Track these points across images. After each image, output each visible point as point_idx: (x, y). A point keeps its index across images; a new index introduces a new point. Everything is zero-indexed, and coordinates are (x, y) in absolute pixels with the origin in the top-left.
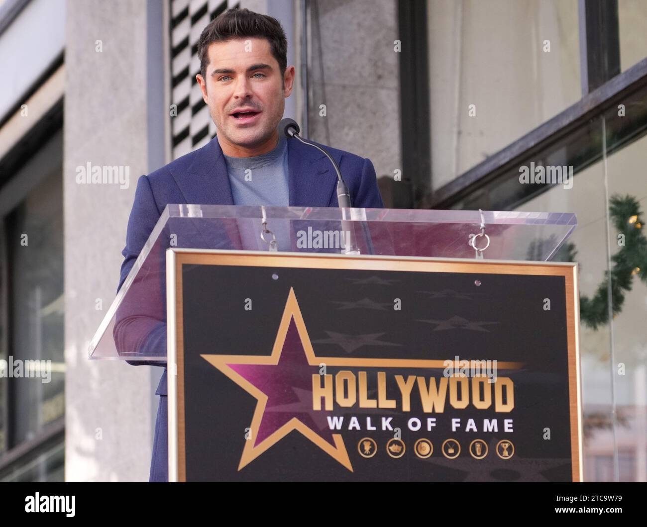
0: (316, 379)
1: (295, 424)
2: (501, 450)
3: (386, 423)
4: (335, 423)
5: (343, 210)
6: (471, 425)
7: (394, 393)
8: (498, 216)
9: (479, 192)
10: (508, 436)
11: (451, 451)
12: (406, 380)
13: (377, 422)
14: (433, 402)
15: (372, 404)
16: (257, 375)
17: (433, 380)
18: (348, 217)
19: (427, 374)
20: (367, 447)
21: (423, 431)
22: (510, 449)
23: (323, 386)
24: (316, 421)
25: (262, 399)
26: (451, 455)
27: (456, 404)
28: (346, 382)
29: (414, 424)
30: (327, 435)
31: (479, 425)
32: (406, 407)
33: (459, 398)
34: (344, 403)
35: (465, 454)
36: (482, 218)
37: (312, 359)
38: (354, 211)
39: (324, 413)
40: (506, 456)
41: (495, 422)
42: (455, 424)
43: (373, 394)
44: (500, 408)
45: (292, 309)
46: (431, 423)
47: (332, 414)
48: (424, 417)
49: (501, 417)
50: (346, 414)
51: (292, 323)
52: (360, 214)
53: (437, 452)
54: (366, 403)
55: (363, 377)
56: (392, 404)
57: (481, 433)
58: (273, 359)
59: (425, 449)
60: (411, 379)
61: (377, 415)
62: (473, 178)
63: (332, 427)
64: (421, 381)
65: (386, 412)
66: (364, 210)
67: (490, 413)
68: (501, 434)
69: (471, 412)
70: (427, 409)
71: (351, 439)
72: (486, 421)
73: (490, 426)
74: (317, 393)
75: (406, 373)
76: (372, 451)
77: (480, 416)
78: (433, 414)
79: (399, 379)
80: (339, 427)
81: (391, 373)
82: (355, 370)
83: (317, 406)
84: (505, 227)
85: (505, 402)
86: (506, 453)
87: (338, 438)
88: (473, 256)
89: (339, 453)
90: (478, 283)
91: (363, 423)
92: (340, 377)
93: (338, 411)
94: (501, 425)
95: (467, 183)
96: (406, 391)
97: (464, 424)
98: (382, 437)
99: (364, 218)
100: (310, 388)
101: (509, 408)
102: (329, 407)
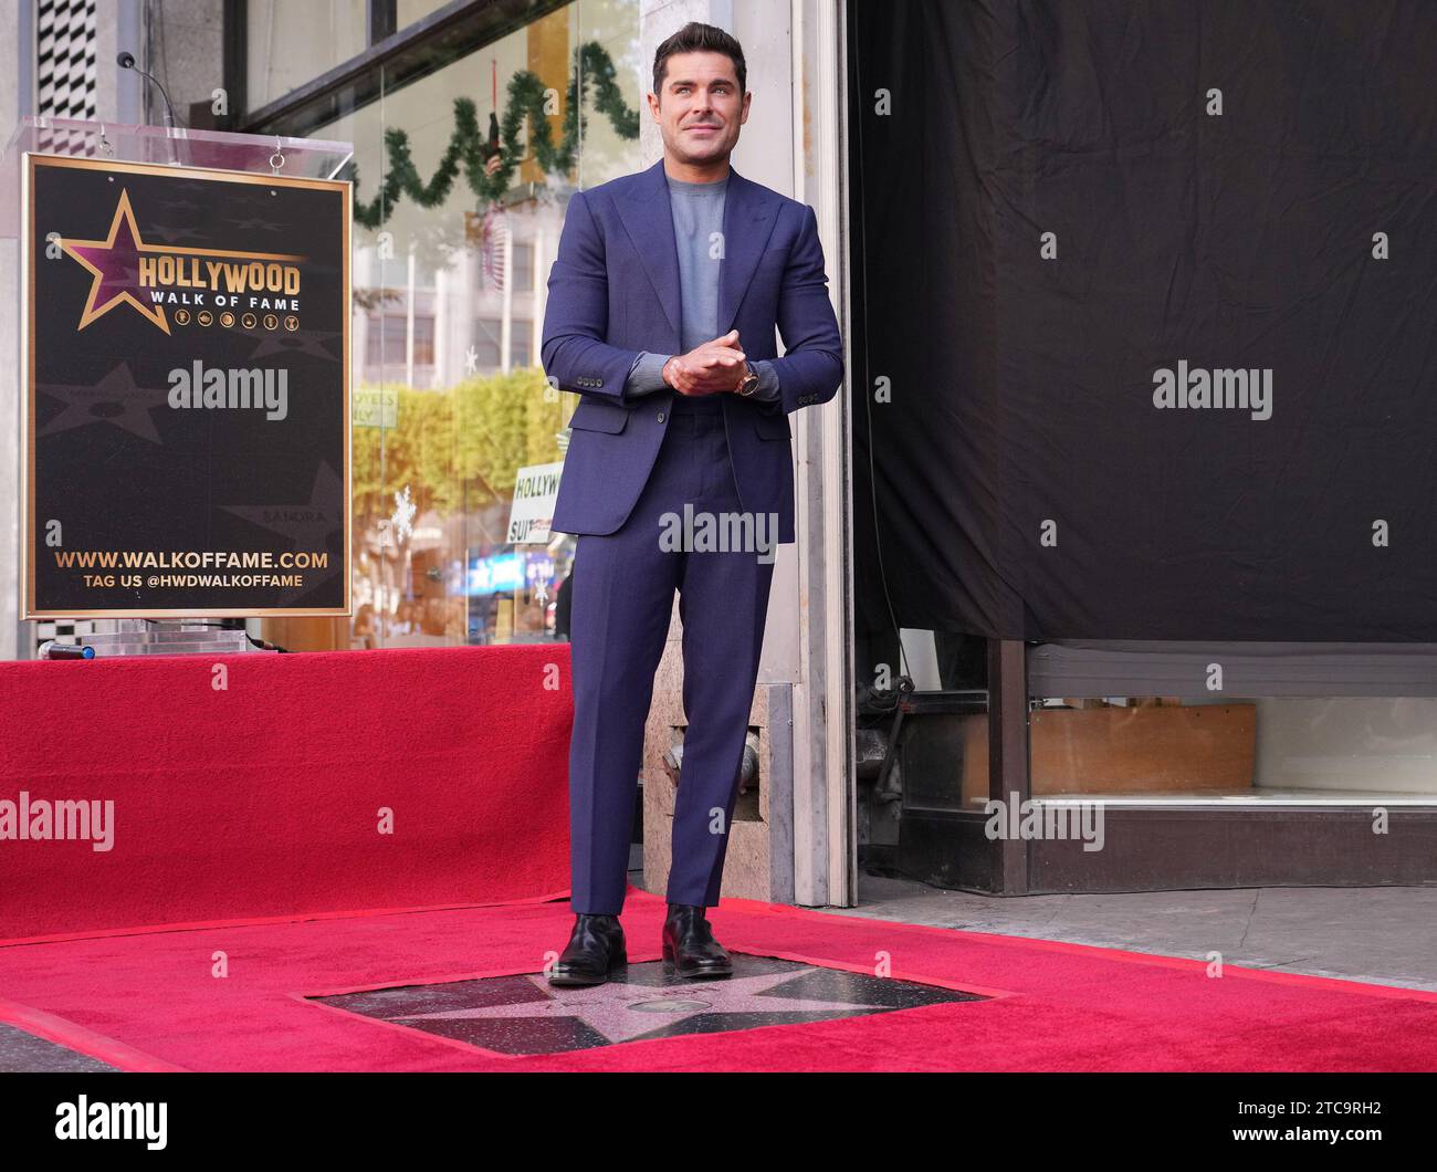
0: (143, 261)
1: (124, 296)
2: (288, 324)
3: (198, 299)
4: (157, 297)
5: (168, 129)
6: (265, 303)
7: (204, 275)
8: (292, 142)
9: (283, 118)
10: (294, 313)
11: (249, 323)
12: (214, 266)
13: (190, 298)
14: (236, 283)
15: (187, 283)
16: (96, 257)
17: (236, 267)
18: (172, 135)
19: (231, 262)
20: (183, 317)
21: (227, 307)
22: (295, 323)
23: (148, 268)
24: (142, 295)
25: (99, 276)
26: (249, 326)
27: (254, 287)
28: (166, 265)
29: (221, 301)
30: (151, 306)
31: (272, 303)
32: (214, 287)
33: (257, 282)
34: (165, 281)
35: (260, 325)
36: (278, 142)
37: (140, 246)
38: (176, 130)
39: (148, 288)
40: (292, 328)
41: (284, 301)
42: (253, 302)
43: (188, 276)
44: (288, 291)
45: (124, 205)
46: (233, 301)
47: (155, 290)
48: (228, 296)
49: (289, 298)
50: (167, 290)
51: (125, 218)
52: (181, 133)
53: (238, 323)
54: (182, 282)
55: (180, 262)
56: (203, 284)
57: (273, 310)
58: (109, 244)
59: (229, 321)
60: (219, 265)
61: (191, 292)
62: (280, 106)
63: (155, 300)
64: (227, 267)
65: (199, 291)
66: (184, 130)
67: (281, 295)
68: (289, 311)
69: (265, 293)
70: (231, 289)
71: (170, 310)
72: (277, 301)
73: (280, 304)
74: (143, 273)
75: (215, 260)
76: (186, 320)
77: (272, 296)
78: (235, 294)
79: (209, 265)
80: (160, 301)
81: (203, 260)
82: (174, 256)
83: (143, 283)
84: (298, 151)
85: (292, 287)
86: (292, 326)
87: (159, 309)
88: (270, 172)
89: (160, 321)
90: (274, 193)
91: (179, 298)
92: (162, 261)
93: (160, 287)
94: (289, 305)
95: (275, 110)
96: (214, 274)
97: (260, 302)
98: (193, 310)
99: (185, 137)
100: (136, 267)
101: (296, 291)
102: (153, 284)
